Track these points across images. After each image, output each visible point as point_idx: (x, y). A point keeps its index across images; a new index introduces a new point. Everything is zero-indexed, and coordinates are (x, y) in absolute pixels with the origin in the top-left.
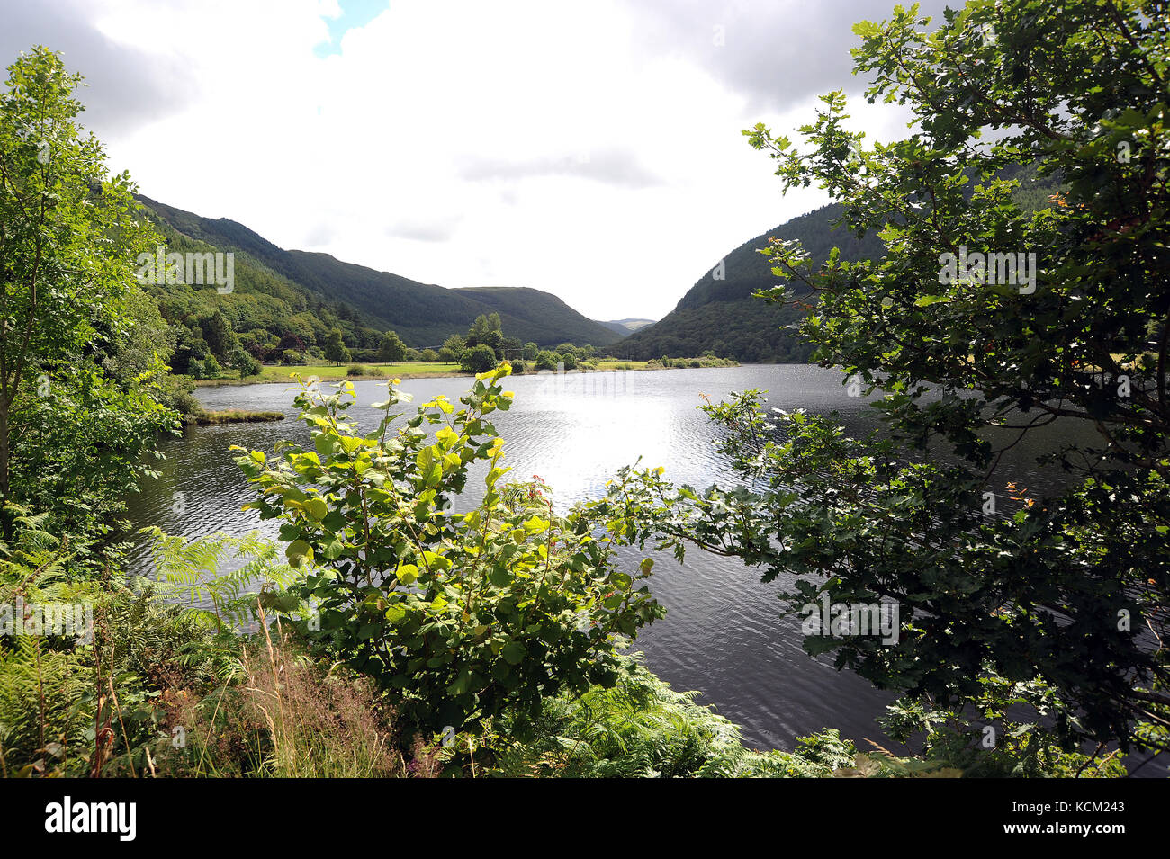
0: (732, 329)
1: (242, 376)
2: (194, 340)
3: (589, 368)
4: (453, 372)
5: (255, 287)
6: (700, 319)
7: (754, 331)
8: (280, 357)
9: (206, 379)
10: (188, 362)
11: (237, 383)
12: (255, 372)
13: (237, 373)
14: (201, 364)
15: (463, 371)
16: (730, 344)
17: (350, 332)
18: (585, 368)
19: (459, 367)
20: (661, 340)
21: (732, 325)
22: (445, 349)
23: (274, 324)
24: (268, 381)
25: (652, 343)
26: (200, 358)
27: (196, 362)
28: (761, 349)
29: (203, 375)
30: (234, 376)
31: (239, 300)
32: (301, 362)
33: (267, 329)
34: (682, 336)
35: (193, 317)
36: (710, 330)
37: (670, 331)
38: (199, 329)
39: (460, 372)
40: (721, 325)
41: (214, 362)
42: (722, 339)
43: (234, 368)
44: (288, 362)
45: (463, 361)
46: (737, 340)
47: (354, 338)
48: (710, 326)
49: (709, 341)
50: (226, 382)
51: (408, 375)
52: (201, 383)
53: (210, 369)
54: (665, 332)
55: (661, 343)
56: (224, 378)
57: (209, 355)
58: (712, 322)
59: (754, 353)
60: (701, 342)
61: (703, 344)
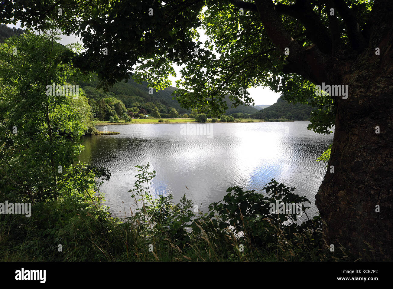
0: (294, 109)
1: (126, 122)
2: (112, 110)
3: (239, 121)
4: (193, 121)
5: (135, 94)
6: (284, 105)
7: (301, 109)
8: (139, 116)
9: (114, 122)
10: (109, 117)
11: (123, 124)
12: (130, 120)
13: (124, 121)
14: (113, 118)
15: (196, 121)
16: (293, 114)
17: (164, 108)
18: (237, 121)
19: (195, 120)
20: (269, 112)
21: (294, 107)
22: (191, 114)
23: (140, 105)
24: (133, 123)
25: (266, 113)
26: (113, 116)
27: (112, 117)
28: (303, 116)
29: (113, 121)
30: (123, 122)
31: (129, 98)
32: (145, 118)
33: (137, 107)
34: (277, 111)
35: (113, 103)
36: (286, 109)
37: (273, 109)
38: (114, 107)
39: (195, 122)
40: (290, 107)
41: (117, 117)
42: (291, 112)
43: (123, 119)
44: (141, 118)
45: (196, 118)
46: (295, 112)
47: (165, 110)
48: (287, 108)
49: (286, 113)
50: (120, 123)
51: (177, 122)
52: (112, 123)
53: (116, 120)
54: (272, 109)
55: (269, 113)
56: (120, 122)
57: (116, 115)
58: (287, 106)
59: (301, 117)
60: (284, 113)
61: (284, 114)
